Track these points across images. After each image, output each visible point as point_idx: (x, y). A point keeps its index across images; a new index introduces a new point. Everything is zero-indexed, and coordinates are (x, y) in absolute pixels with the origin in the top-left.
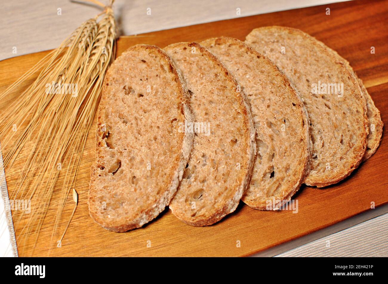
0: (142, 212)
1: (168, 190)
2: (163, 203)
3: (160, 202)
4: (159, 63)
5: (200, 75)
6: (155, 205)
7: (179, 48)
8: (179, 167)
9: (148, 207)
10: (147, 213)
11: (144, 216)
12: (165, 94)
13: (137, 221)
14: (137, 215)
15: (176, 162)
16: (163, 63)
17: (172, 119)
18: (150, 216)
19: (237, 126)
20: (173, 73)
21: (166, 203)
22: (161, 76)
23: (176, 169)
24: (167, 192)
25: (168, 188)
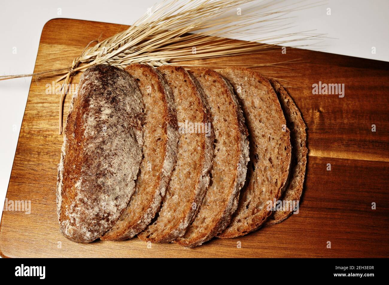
0: (129, 228)
1: (150, 208)
2: (148, 218)
3: (145, 218)
4: (150, 82)
5: (179, 101)
6: (140, 221)
7: (168, 71)
8: (159, 186)
9: (134, 223)
10: (134, 228)
11: (132, 230)
12: (153, 113)
13: (126, 235)
14: (125, 230)
15: (157, 181)
16: (153, 82)
17: (157, 139)
18: (138, 230)
19: (194, 159)
20: (161, 92)
21: (152, 217)
22: (152, 95)
23: (157, 188)
24: (150, 209)
25: (150, 205)
